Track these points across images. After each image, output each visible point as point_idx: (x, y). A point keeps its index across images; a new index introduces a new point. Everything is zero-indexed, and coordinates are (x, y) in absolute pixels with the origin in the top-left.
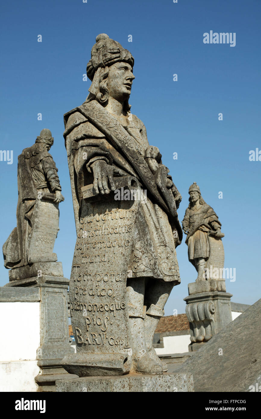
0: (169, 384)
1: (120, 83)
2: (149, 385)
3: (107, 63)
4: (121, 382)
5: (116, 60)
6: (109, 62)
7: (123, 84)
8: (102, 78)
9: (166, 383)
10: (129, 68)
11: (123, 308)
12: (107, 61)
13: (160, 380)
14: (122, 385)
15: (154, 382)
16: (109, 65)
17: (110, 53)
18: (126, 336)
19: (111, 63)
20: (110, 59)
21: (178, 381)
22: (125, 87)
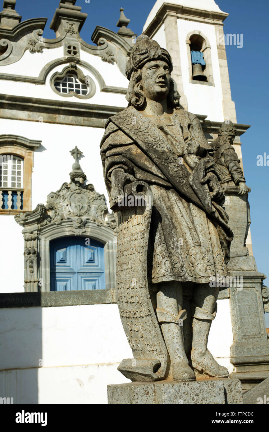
0: (197, 392)
1: (152, 83)
2: (170, 392)
3: (138, 66)
4: (143, 388)
5: (144, 61)
6: (140, 64)
7: (156, 83)
8: (135, 82)
9: (193, 390)
10: (160, 65)
11: (149, 314)
12: (138, 64)
13: (184, 387)
14: (145, 391)
15: (177, 389)
16: (141, 67)
17: (139, 55)
18: (158, 342)
19: (141, 65)
20: (140, 62)
21: (210, 388)
22: (157, 86)
